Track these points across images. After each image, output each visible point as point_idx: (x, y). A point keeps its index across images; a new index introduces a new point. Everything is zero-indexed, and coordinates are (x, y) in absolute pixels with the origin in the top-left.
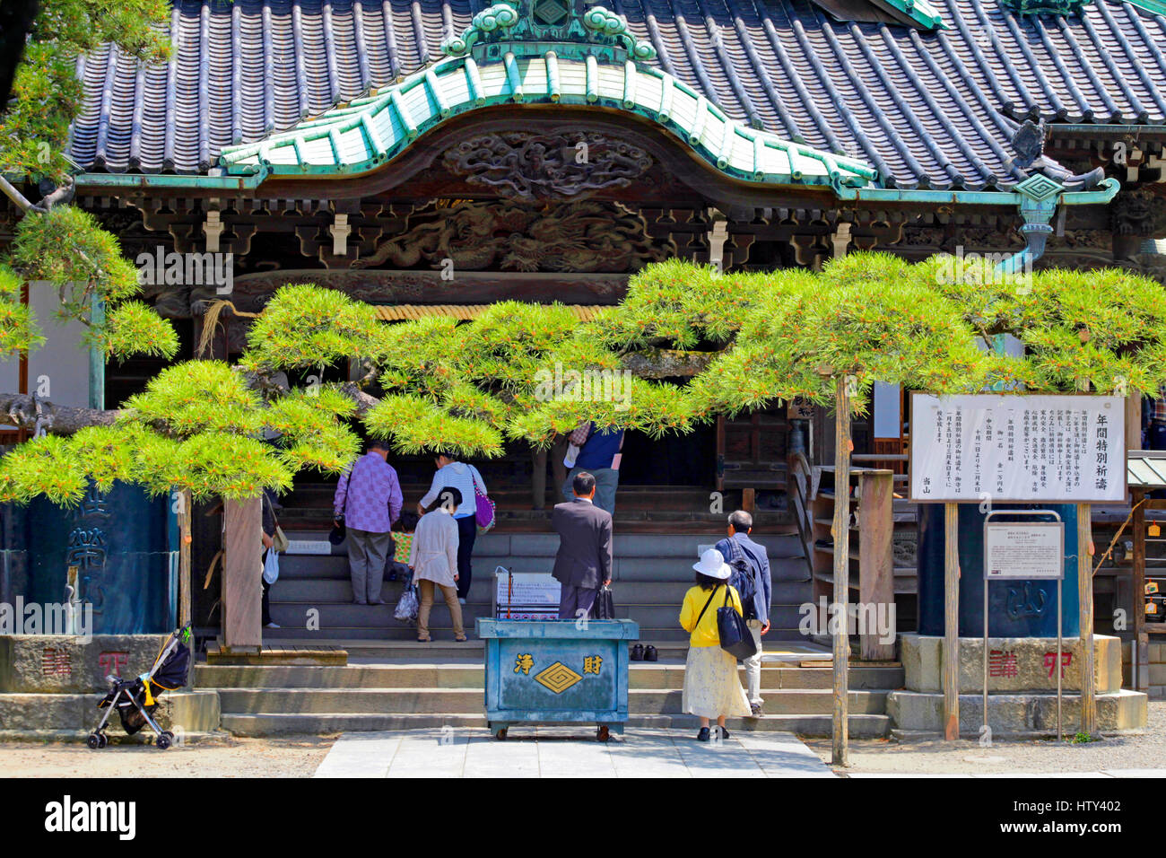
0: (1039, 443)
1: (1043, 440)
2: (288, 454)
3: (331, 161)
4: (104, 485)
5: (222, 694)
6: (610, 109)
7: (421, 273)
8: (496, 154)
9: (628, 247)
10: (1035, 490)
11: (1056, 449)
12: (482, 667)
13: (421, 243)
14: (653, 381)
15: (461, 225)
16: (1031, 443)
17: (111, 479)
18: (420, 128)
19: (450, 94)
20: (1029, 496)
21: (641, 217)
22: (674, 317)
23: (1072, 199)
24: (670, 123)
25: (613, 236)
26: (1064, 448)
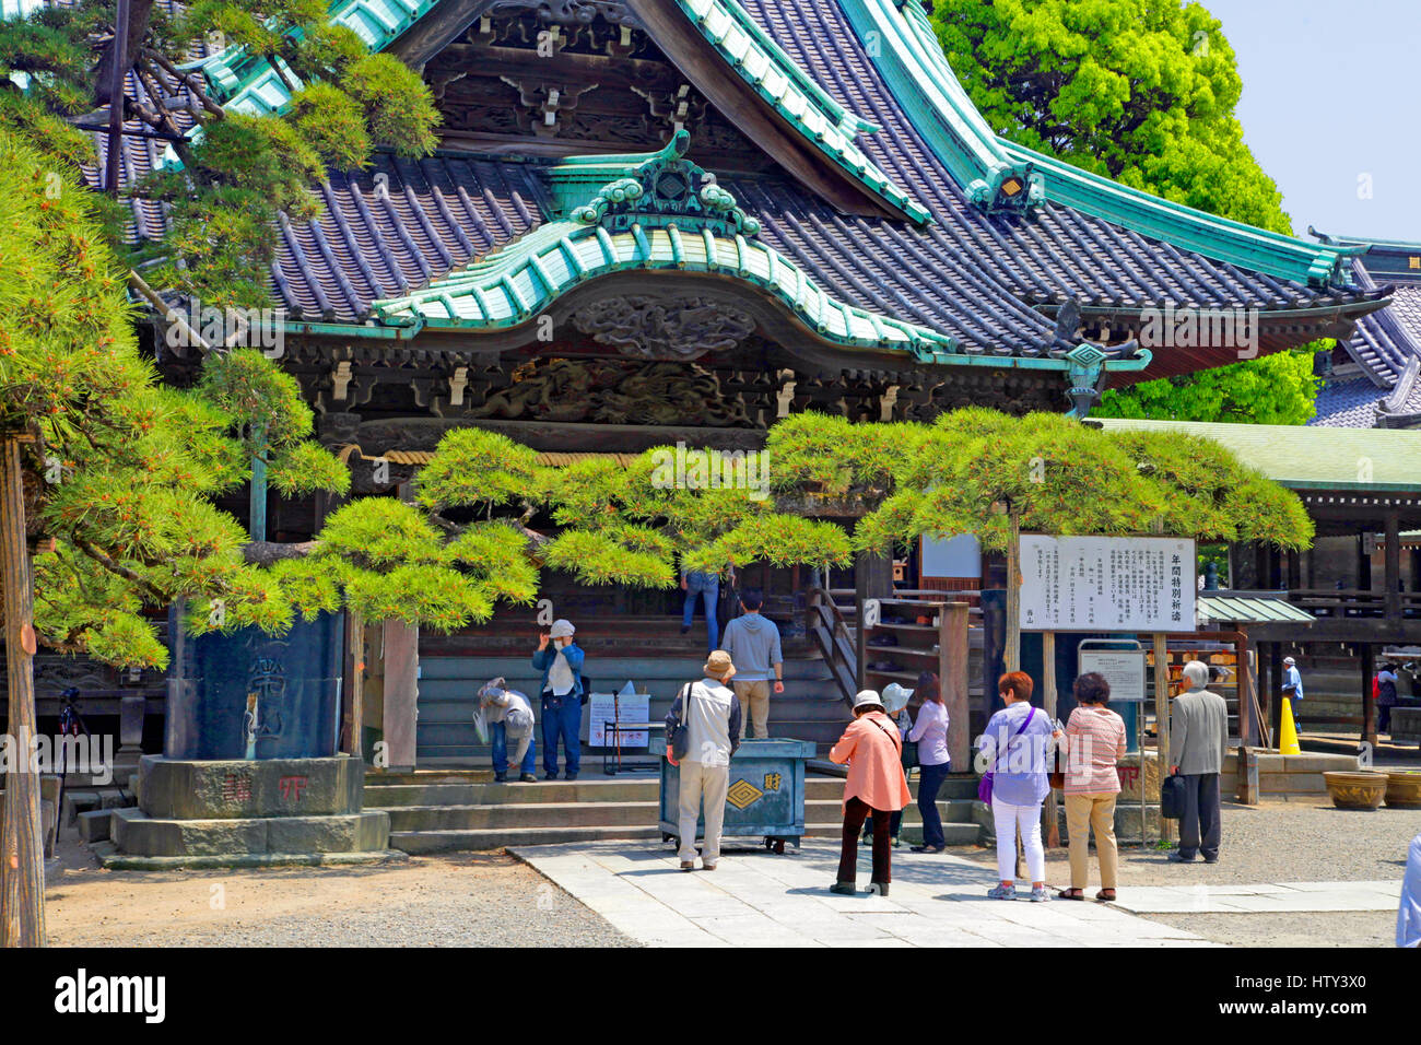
0: (1124, 580)
1: (1127, 576)
2: (484, 584)
3: (479, 316)
4: (310, 614)
5: (392, 814)
6: (727, 277)
7: (525, 423)
8: (621, 315)
9: (703, 404)
10: (1121, 621)
11: (1138, 584)
12: (657, 781)
13: (525, 396)
14: (814, 519)
15: (559, 382)
16: (1117, 578)
17: (316, 609)
18: (561, 288)
19: (588, 258)
20: (1114, 626)
21: (715, 378)
22: (826, 462)
23: (1113, 366)
24: (779, 291)
25: (690, 393)
26: (1145, 584)
